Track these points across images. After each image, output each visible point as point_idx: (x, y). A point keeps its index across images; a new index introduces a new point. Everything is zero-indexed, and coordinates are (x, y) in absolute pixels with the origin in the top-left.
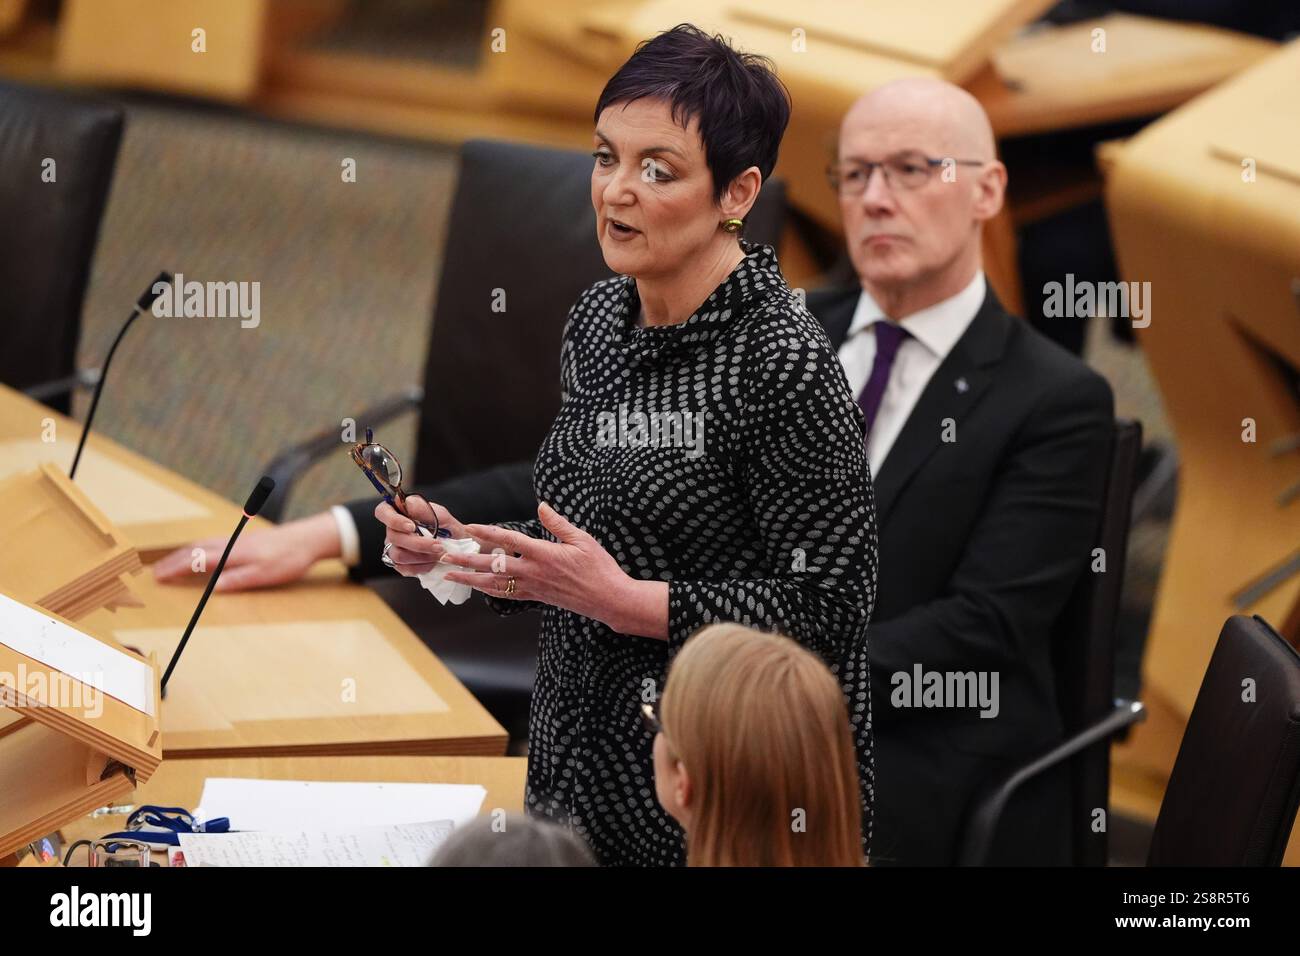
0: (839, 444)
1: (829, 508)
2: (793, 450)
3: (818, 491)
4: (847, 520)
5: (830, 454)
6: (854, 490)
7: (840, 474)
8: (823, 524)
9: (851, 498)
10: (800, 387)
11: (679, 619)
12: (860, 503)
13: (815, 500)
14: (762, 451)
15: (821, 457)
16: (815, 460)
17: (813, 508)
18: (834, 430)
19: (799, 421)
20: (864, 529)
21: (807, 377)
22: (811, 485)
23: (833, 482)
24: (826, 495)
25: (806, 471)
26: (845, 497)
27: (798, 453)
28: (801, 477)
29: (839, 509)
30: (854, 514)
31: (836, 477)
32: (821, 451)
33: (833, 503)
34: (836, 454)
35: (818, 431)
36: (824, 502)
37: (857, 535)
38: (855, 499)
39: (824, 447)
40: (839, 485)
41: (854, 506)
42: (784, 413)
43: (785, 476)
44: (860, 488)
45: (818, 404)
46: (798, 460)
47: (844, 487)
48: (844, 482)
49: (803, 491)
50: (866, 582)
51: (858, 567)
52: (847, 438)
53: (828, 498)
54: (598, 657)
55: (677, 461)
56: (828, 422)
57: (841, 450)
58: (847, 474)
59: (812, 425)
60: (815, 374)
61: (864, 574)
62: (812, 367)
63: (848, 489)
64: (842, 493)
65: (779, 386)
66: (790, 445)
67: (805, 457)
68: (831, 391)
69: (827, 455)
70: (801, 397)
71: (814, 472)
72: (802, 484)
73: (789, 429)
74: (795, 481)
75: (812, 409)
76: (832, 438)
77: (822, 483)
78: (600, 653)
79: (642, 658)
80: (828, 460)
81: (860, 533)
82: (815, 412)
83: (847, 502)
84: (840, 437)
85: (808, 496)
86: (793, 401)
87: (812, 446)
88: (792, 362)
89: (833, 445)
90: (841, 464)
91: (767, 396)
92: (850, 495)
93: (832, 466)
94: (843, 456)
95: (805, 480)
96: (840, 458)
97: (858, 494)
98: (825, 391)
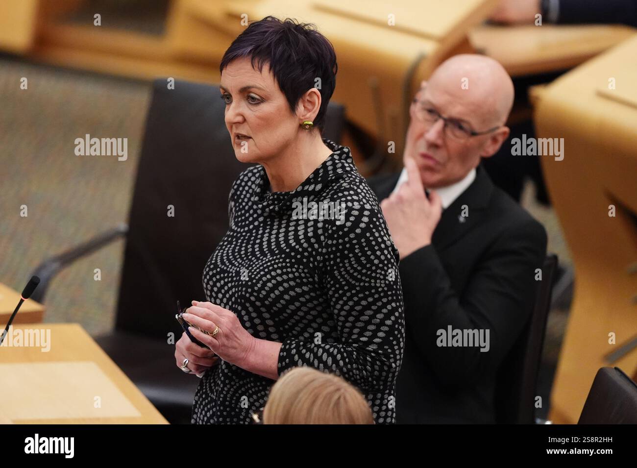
0: (381, 265)
1: (374, 303)
2: (353, 268)
3: (367, 293)
4: (384, 311)
5: (375, 271)
6: (389, 293)
7: (381, 283)
8: (370, 312)
9: (387, 298)
10: (358, 231)
11: (284, 363)
12: (393, 301)
13: (365, 298)
14: (335, 268)
15: (369, 273)
16: (366, 275)
17: (364, 303)
18: (378, 257)
19: (357, 251)
20: (395, 316)
21: (362, 225)
22: (364, 289)
23: (376, 288)
24: (372, 295)
25: (360, 280)
26: (384, 297)
27: (355, 270)
28: (357, 284)
29: (380, 304)
30: (389, 307)
31: (378, 285)
32: (370, 269)
33: (376, 300)
34: (379, 271)
35: (367, 257)
36: (370, 299)
37: (390, 319)
38: (390, 298)
39: (371, 267)
40: (380, 289)
41: (389, 302)
42: (348, 246)
43: (348, 283)
44: (394, 292)
45: (368, 241)
46: (355, 274)
47: (383, 291)
48: (383, 288)
49: (358, 292)
50: (396, 347)
51: (391, 338)
52: (386, 262)
53: (373, 297)
54: (233, 383)
55: (285, 270)
56: (374, 252)
57: (382, 269)
58: (385, 283)
59: (364, 254)
60: (367, 224)
61: (395, 343)
62: (366, 219)
63: (385, 292)
64: (382, 294)
65: (346, 229)
66: (351, 265)
67: (360, 272)
68: (377, 234)
69: (373, 271)
70: (358, 237)
71: (365, 282)
72: (358, 288)
73: (351, 255)
74: (354, 287)
75: (364, 244)
76: (376, 262)
77: (370, 288)
78: (234, 381)
79: (258, 384)
80: (374, 275)
81: (393, 318)
82: (366, 246)
83: (385, 300)
84: (381, 262)
85: (361, 295)
86: (353, 239)
87: (364, 266)
88: (354, 216)
89: (377, 266)
90: (382, 277)
91: (338, 235)
92: (386, 296)
93: (376, 278)
94: (383, 272)
95: (359, 286)
96: (381, 274)
97: (392, 295)
98: (372, 234)
